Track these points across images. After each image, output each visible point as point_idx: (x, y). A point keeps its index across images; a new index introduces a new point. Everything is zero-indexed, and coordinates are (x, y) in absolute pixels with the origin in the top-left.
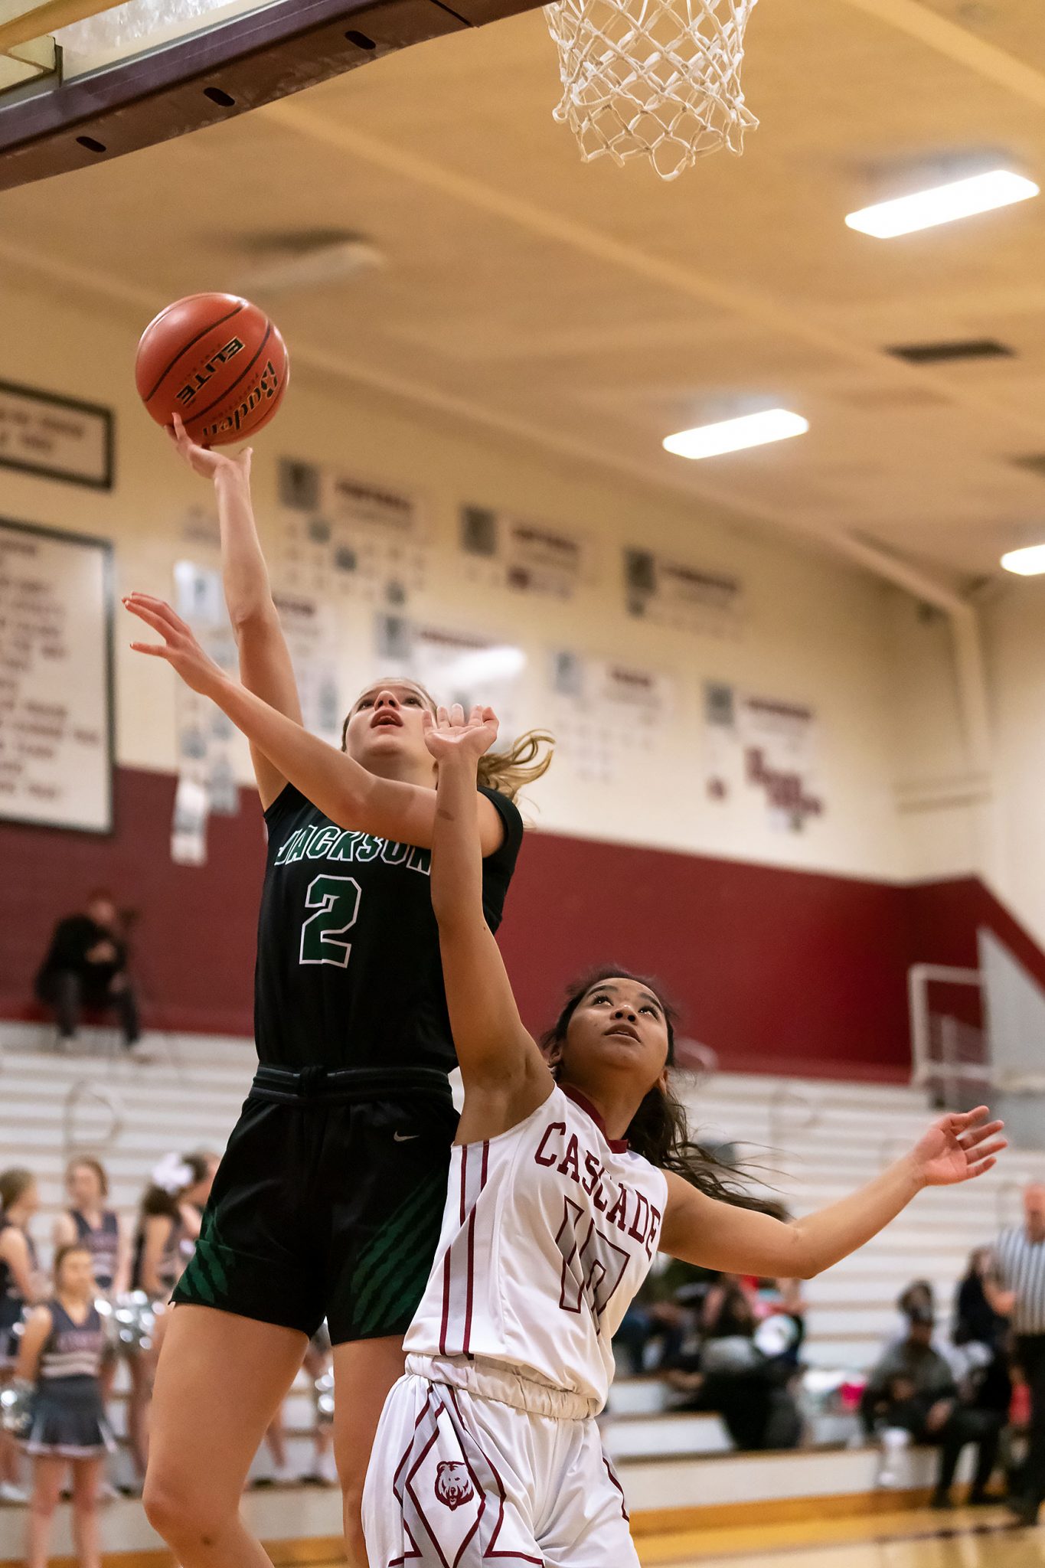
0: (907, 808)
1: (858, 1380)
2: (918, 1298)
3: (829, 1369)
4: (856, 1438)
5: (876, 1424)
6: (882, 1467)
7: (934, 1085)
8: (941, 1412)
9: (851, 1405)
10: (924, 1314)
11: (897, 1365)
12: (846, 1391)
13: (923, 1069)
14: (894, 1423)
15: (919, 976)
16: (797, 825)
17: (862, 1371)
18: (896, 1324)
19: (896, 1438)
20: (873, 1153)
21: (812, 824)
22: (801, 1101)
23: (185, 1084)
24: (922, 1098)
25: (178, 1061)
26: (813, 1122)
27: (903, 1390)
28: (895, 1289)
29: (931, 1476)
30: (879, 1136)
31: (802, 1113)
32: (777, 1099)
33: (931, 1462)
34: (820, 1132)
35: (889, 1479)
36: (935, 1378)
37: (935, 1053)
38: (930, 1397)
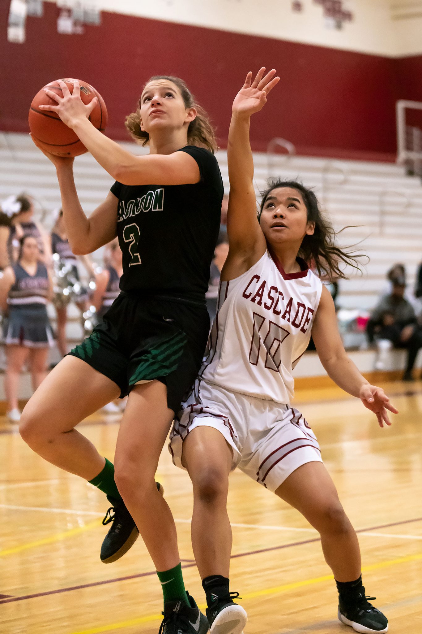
0: (397, 18)
1: (365, 315)
2: (398, 272)
3: (350, 309)
4: (364, 344)
5: (375, 337)
6: (377, 359)
7: (408, 163)
8: (408, 331)
9: (361, 328)
10: (401, 281)
11: (386, 307)
12: (359, 321)
13: (402, 154)
14: (384, 336)
15: (401, 106)
16: (339, 26)
17: (367, 310)
18: (386, 287)
19: (385, 345)
20: (377, 198)
21: (347, 25)
22: (340, 171)
23: (15, 159)
24: (401, 170)
25: (11, 147)
26: (345, 182)
27: (389, 320)
28: (385, 269)
29: (402, 364)
30: (379, 189)
31: (340, 177)
32: (326, 170)
33: (403, 357)
34: (348, 187)
35: (381, 365)
36: (405, 313)
37: (409, 147)
38: (402, 324)
